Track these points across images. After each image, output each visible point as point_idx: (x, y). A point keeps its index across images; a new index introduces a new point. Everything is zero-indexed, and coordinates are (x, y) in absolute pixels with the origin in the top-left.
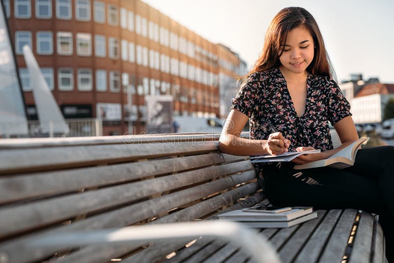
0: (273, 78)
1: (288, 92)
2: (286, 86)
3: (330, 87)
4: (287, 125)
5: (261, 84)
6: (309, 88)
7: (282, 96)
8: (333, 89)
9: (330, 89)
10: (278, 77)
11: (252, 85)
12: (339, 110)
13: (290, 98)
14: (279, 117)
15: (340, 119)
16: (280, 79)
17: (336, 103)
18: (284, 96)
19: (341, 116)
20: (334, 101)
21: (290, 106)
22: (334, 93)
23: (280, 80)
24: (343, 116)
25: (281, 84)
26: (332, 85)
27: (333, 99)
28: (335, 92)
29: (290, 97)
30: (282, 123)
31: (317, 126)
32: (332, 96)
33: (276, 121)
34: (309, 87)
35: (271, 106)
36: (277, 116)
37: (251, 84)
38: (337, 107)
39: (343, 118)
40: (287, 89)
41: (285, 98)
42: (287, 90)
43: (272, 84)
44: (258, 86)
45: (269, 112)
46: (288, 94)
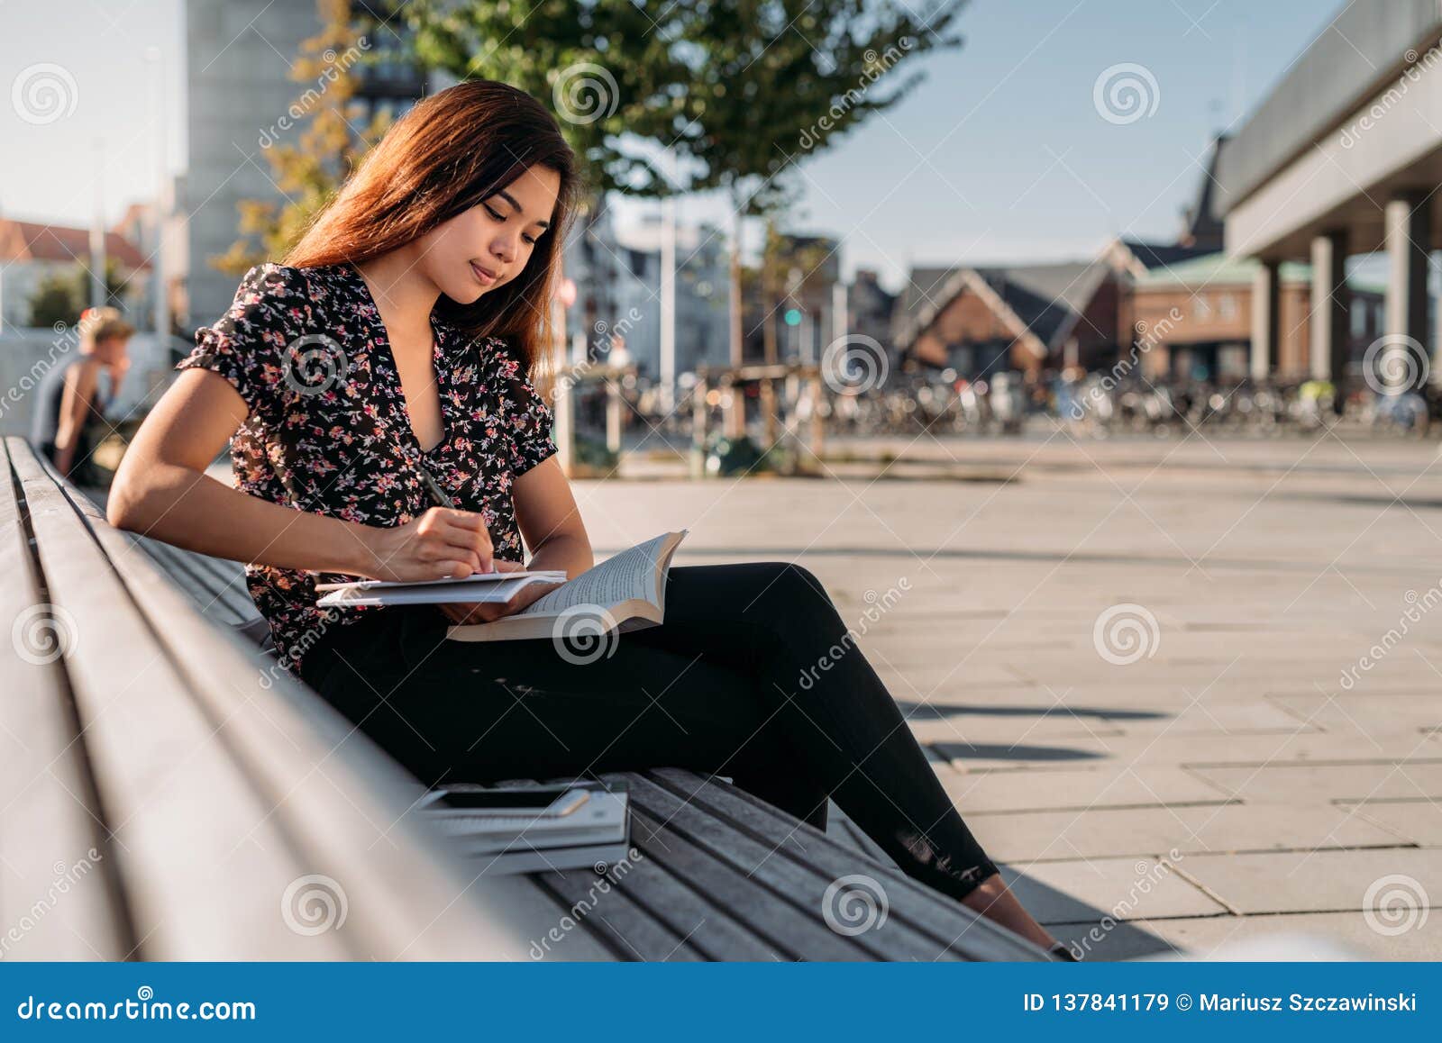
0: (342, 300)
1: (391, 357)
2: (385, 336)
3: (497, 355)
4: (402, 478)
5: (316, 316)
6: (441, 359)
7: (373, 371)
8: (507, 364)
9: (497, 365)
10: (357, 299)
11: (287, 309)
12: (530, 434)
13: (397, 382)
14: (374, 447)
15: (530, 466)
16: (363, 307)
17: (520, 410)
18: (379, 370)
19: (535, 456)
20: (510, 403)
21: (399, 410)
22: (511, 376)
23: (363, 310)
24: (541, 455)
25: (369, 326)
26: (502, 350)
27: (506, 396)
28: (515, 374)
29: (396, 376)
30: (387, 470)
31: (483, 492)
32: (505, 387)
33: (367, 461)
34: (439, 352)
35: (347, 404)
36: (368, 441)
37: (281, 306)
38: (520, 425)
39: (541, 460)
40: (388, 348)
41: (383, 379)
42: (386, 350)
43: (342, 323)
44: (305, 320)
45: (335, 423)
46: (391, 365)
